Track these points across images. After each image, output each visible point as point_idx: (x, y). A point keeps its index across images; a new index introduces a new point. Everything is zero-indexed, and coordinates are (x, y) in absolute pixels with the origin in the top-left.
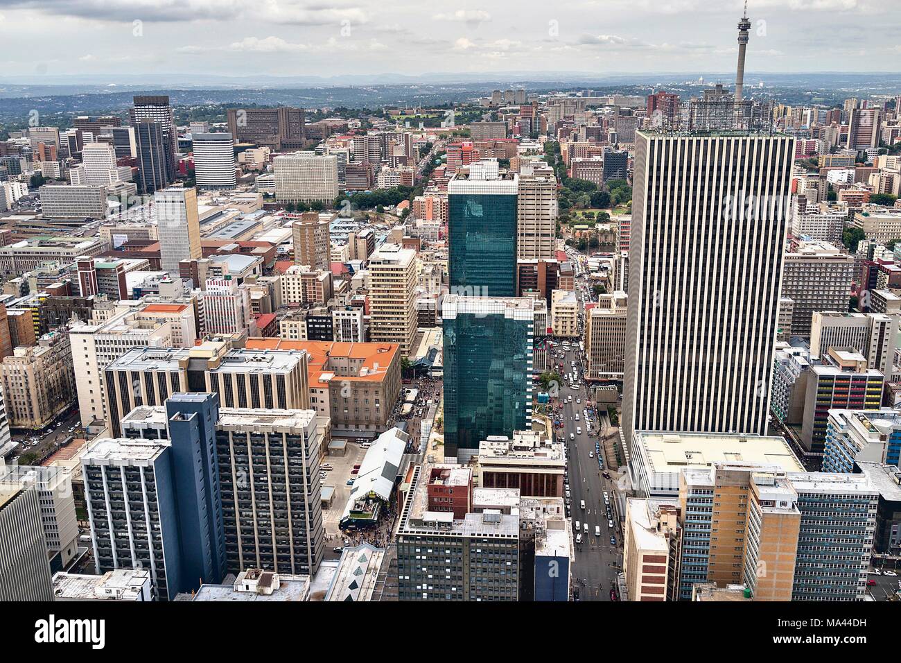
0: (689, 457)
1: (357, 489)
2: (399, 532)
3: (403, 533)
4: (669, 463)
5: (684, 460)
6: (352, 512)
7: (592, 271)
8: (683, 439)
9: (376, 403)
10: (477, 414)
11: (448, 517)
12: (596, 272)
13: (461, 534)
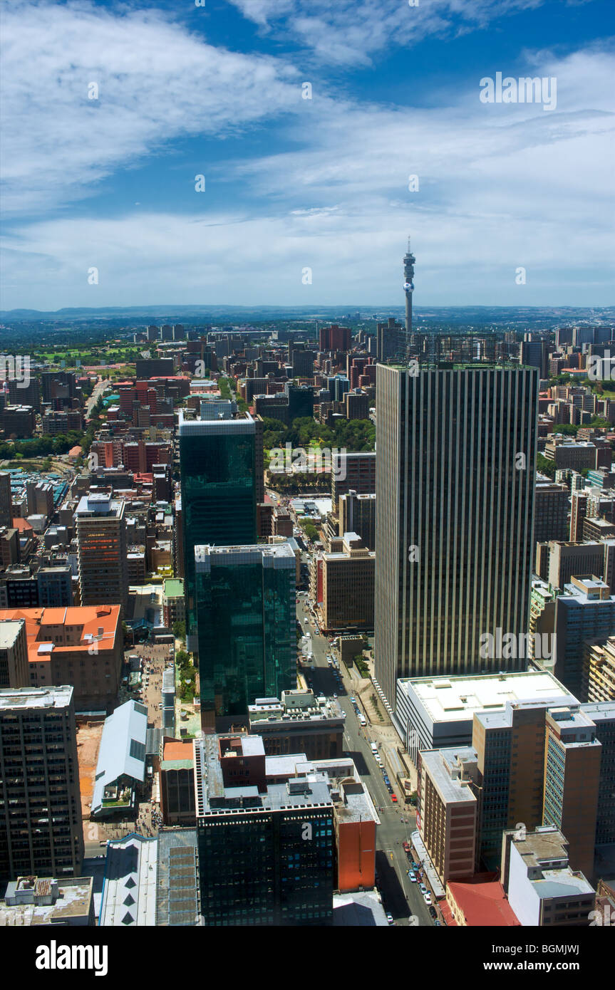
0: (464, 701)
1: (103, 774)
2: (200, 814)
3: (205, 816)
4: (446, 710)
5: (461, 705)
6: (104, 801)
7: (299, 514)
8: (452, 684)
9: (107, 674)
10: (226, 676)
11: (252, 791)
12: (303, 515)
13: (269, 809)
